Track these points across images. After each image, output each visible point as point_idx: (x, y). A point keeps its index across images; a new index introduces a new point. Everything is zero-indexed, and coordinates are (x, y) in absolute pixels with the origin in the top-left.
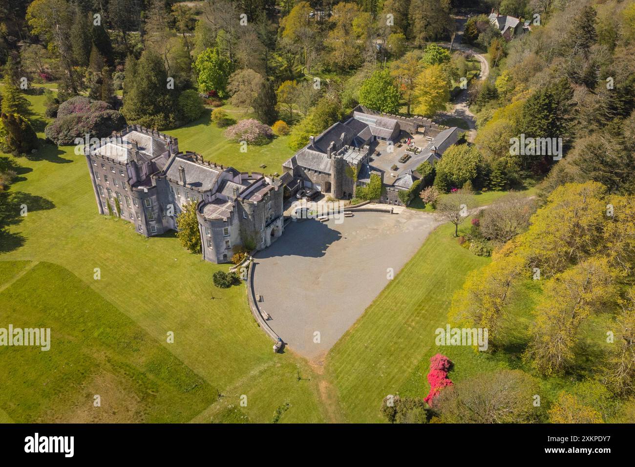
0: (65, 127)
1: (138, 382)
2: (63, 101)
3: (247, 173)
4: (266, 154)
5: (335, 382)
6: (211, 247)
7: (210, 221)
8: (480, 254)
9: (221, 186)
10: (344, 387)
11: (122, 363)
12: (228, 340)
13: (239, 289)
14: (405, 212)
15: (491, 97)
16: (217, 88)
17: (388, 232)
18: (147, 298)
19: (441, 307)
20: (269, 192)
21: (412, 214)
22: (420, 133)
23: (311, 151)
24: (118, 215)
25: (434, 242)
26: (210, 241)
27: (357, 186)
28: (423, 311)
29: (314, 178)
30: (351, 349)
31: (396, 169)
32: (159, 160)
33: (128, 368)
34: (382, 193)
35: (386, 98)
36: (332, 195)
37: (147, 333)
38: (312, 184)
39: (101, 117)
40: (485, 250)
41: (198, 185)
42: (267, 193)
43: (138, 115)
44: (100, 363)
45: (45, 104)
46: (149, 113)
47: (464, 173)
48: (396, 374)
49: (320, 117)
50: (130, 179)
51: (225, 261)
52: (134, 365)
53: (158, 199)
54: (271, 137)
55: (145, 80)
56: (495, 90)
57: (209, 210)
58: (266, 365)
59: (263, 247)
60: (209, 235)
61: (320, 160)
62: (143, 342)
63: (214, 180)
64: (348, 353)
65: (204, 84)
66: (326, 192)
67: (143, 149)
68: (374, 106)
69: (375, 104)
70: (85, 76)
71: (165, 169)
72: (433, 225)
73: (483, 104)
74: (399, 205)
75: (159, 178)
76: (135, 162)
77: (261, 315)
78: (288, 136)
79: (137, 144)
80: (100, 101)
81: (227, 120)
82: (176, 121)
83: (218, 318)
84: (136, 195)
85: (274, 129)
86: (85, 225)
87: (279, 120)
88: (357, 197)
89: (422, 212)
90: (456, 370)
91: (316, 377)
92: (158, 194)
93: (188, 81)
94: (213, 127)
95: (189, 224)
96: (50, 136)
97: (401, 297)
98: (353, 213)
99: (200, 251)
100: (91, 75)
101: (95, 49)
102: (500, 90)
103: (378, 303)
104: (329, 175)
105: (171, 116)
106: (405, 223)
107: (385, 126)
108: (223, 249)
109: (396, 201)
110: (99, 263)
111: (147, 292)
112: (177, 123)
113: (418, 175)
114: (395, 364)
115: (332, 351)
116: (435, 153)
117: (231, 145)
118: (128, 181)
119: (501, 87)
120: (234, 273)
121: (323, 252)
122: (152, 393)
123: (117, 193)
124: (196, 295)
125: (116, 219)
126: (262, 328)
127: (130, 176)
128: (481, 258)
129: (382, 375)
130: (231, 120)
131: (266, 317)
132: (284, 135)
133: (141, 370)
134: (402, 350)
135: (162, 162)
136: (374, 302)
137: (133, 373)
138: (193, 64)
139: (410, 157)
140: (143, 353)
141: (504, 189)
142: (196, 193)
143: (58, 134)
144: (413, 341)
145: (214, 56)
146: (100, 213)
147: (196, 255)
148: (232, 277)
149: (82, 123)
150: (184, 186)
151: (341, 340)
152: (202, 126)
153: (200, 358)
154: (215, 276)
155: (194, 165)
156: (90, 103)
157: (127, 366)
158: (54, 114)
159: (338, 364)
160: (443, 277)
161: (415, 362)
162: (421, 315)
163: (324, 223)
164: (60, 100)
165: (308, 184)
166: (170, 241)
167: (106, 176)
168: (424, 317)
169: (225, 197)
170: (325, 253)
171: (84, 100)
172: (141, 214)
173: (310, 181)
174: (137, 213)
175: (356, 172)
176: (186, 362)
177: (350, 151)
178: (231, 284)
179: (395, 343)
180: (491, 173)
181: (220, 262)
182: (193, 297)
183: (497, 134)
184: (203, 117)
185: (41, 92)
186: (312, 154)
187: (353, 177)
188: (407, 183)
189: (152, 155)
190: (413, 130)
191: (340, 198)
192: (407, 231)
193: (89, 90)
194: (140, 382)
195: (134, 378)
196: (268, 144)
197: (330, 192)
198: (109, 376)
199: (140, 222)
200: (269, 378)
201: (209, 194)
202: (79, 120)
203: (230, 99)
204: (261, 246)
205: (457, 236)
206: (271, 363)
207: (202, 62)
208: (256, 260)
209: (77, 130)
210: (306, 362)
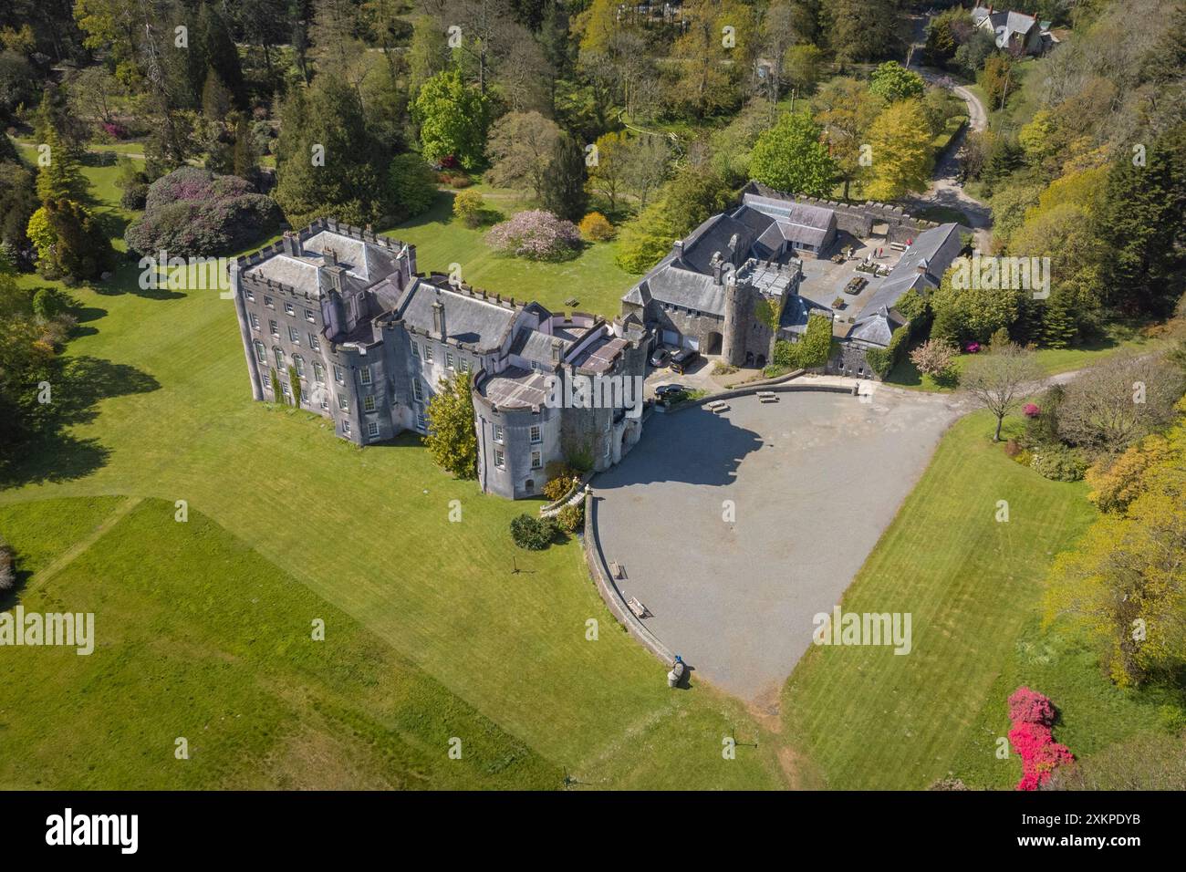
0: (166, 226)
1: (385, 753)
2: (157, 177)
3: (562, 314)
4: (572, 279)
5: (812, 750)
6: (502, 466)
7: (505, 412)
8: (1057, 475)
9: (519, 340)
10: (832, 761)
11: (345, 712)
12: (565, 659)
13: (568, 552)
14: (882, 391)
15: (1013, 164)
16: (459, 151)
17: (856, 433)
18: (376, 572)
19: (1000, 587)
20: (623, 351)
21: (896, 396)
22: (878, 236)
23: (679, 271)
24: (294, 402)
25: (954, 453)
26: (500, 454)
27: (779, 340)
28: (966, 597)
29: (684, 324)
30: (830, 678)
31: (842, 306)
32: (383, 290)
33: (359, 722)
34: (831, 355)
35: (808, 166)
36: (723, 358)
37: (387, 648)
38: (680, 336)
39: (237, 206)
40: (1066, 468)
41: (472, 338)
42: (619, 355)
43: (311, 204)
44: (298, 712)
45: (118, 184)
46: (331, 200)
47: (993, 313)
48: (939, 732)
49: (682, 203)
50: (326, 328)
51: (529, 493)
52: (372, 715)
53: (386, 369)
54: (578, 246)
55: (323, 134)
56: (1021, 151)
57: (496, 390)
58: (657, 714)
59: (607, 464)
60: (501, 441)
61: (697, 289)
62: (383, 665)
63: (504, 328)
64: (825, 687)
65: (434, 143)
66: (709, 353)
67: (349, 267)
68: (784, 182)
69: (787, 178)
70: (193, 130)
71: (398, 307)
72: (945, 418)
73: (996, 178)
74: (866, 378)
75: (390, 324)
76: (337, 294)
77: (628, 607)
78: (611, 243)
79: (335, 258)
80: (231, 177)
81: (484, 212)
82: (384, 215)
83: (535, 613)
84: (343, 359)
85: (584, 230)
86: (227, 422)
87: (590, 212)
88: (776, 362)
89: (917, 392)
90: (1069, 723)
91: (770, 740)
92: (385, 356)
93: (399, 138)
94: (457, 229)
95: (454, 419)
96: (135, 247)
97: (913, 568)
98: (778, 395)
99: (475, 475)
100: (207, 126)
101: (212, 75)
102: (1030, 150)
103: (867, 579)
104: (719, 318)
105: (375, 205)
106: (887, 413)
107: (809, 221)
108: (527, 471)
109: (861, 370)
110: (266, 499)
111: (376, 558)
112: (386, 219)
113: (898, 318)
114: (931, 710)
115: (790, 682)
116: (926, 273)
117: (498, 261)
118: (324, 332)
119: (1033, 145)
120: (553, 519)
121: (731, 473)
122: (419, 777)
123: (295, 356)
124: (480, 565)
125: (292, 411)
126: (634, 632)
127: (327, 322)
128: (1058, 484)
129: (909, 735)
130: (491, 213)
131: (639, 612)
132: (603, 241)
133: (387, 725)
134: (940, 679)
135: (388, 294)
136: (859, 577)
137: (371, 732)
138: (411, 103)
139: (866, 283)
140: (385, 688)
141: (1071, 345)
142: (468, 355)
143: (153, 241)
144: (959, 660)
145: (455, 87)
146: (255, 397)
147: (466, 483)
148: (552, 527)
149: (200, 220)
150: (444, 340)
151: (805, 659)
152: (435, 225)
153: (511, 699)
154: (514, 524)
155: (460, 299)
156: (213, 179)
157: (357, 716)
158: (139, 203)
159: (808, 711)
160: (989, 524)
161: (974, 705)
162: (962, 604)
163: (722, 415)
164: (150, 175)
165: (673, 337)
166: (409, 453)
167: (272, 323)
168: (969, 607)
169: (526, 362)
170: (735, 477)
171: (199, 174)
172: (351, 399)
173: (676, 331)
174: (340, 397)
175: (777, 311)
176: (483, 707)
177: (760, 270)
178: (550, 541)
179: (922, 664)
180: (1046, 313)
181: (518, 497)
182: (474, 569)
183: (1056, 234)
184: (438, 208)
185: (110, 160)
186: (681, 277)
187: (771, 321)
188: (878, 333)
189: (367, 280)
190: (864, 230)
191: (740, 364)
192: (895, 430)
193: (206, 156)
194: (390, 752)
195: (375, 743)
196: (574, 258)
197: (719, 352)
198: (322, 738)
199: (348, 415)
200: (668, 743)
201: (495, 356)
202: (194, 214)
203: (489, 173)
204: (603, 463)
205: (1000, 440)
206: (667, 710)
207: (432, 100)
208: (597, 493)
209: (190, 233)
210: (742, 708)
